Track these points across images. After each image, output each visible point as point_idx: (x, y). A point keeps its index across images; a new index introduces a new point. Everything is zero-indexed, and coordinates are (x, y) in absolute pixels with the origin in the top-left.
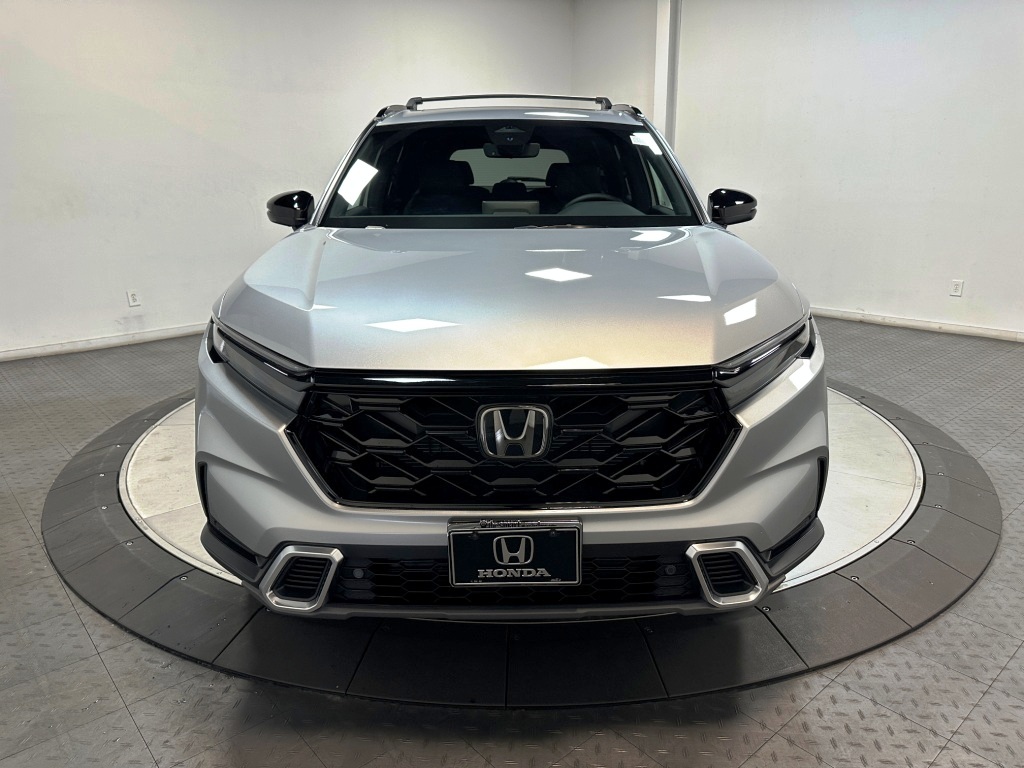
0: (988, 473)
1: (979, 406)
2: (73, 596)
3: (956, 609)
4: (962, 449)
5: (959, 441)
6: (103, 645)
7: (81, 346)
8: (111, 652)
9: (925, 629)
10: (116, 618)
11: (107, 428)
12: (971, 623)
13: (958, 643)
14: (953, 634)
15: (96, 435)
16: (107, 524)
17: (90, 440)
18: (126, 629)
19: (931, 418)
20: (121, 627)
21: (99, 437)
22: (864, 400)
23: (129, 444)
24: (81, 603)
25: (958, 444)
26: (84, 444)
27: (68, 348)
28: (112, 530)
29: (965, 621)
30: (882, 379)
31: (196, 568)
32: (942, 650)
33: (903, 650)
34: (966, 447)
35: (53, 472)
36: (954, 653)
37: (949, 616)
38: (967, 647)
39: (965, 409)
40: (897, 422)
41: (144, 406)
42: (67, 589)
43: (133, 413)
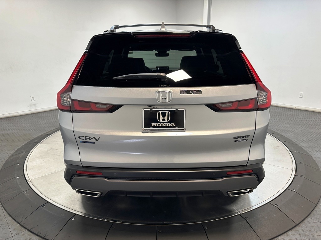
0: (316, 162)
1: (311, 136)
2: (5, 212)
3: (311, 216)
4: (307, 152)
5: (305, 150)
6: (14, 233)
7: (15, 114)
8: (17, 236)
9: (301, 225)
10: (19, 222)
11: (22, 145)
12: (316, 221)
13: (313, 230)
14: (311, 227)
15: (18, 148)
16: (19, 184)
17: (16, 150)
18: (23, 226)
19: (295, 141)
20: (21, 225)
21: (19, 149)
22: (273, 135)
23: (28, 152)
24: (8, 215)
25: (305, 151)
26: (14, 151)
27: (11, 115)
28: (20, 186)
29: (314, 221)
30: (279, 126)
31: (48, 202)
32: (308, 233)
33: (294, 233)
34: (308, 152)
35: (2, 162)
36: (312, 235)
37: (309, 219)
38: (316, 232)
39: (307, 137)
40: (285, 143)
41: (35, 136)
42: (3, 209)
43: (31, 139)
